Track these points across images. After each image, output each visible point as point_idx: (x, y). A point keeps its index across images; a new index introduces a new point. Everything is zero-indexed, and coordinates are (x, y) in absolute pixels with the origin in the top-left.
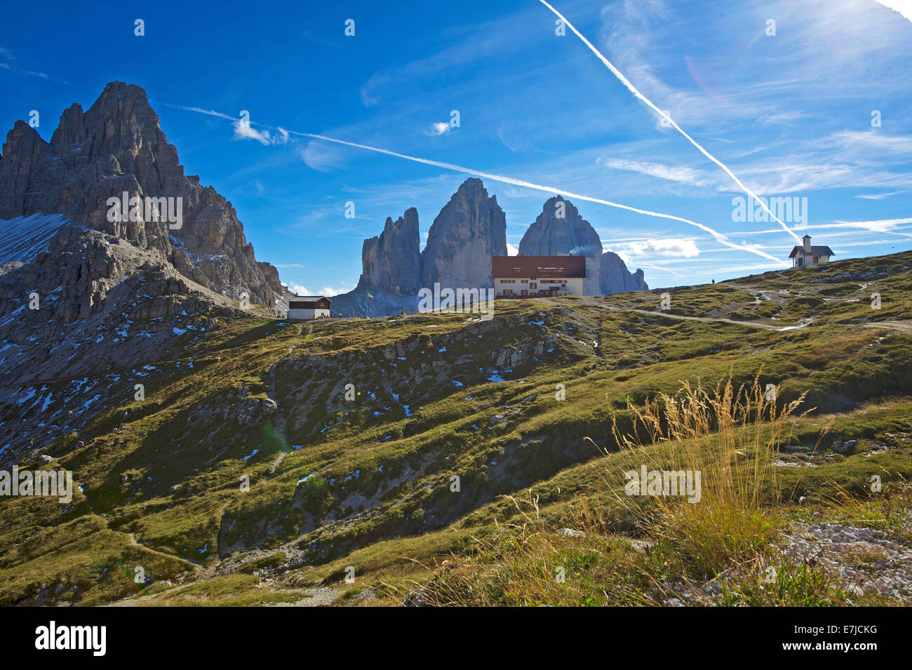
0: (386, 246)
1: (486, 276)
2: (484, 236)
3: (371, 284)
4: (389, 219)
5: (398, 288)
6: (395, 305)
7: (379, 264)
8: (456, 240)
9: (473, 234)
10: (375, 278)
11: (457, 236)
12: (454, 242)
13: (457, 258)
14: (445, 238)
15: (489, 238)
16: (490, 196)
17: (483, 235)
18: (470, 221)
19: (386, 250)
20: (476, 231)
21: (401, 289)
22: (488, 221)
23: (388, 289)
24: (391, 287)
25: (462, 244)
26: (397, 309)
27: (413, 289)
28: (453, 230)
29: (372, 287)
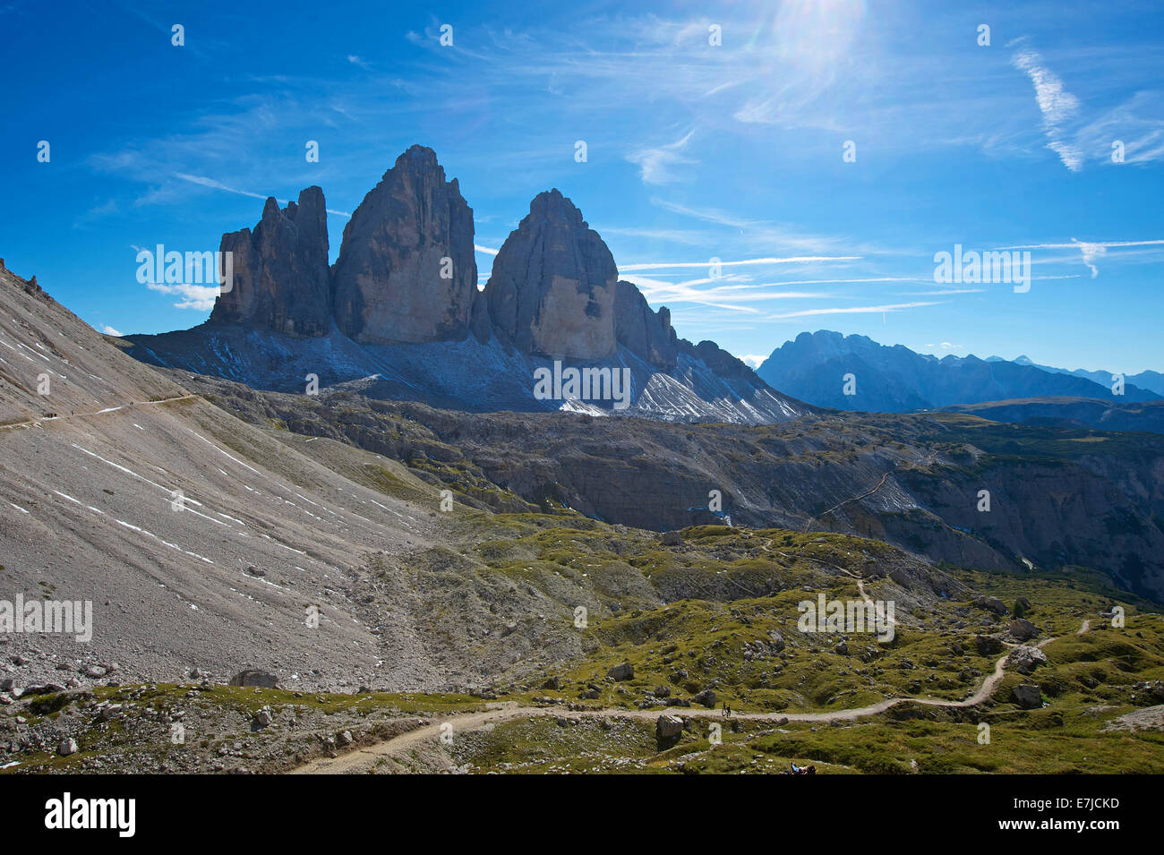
0: (266, 248)
1: (444, 309)
2: (441, 243)
3: (239, 315)
4: (271, 202)
5: (291, 323)
6: (285, 351)
7: (254, 279)
8: (394, 246)
9: (422, 238)
10: (246, 305)
11: (395, 240)
12: (391, 250)
13: (395, 276)
14: (375, 241)
15: (448, 248)
16: (448, 179)
17: (438, 241)
18: (418, 217)
19: (266, 254)
20: (427, 234)
21: (296, 324)
22: (447, 219)
23: (273, 326)
24: (277, 321)
25: (404, 253)
26: (290, 359)
27: (318, 325)
28: (388, 228)
29: (239, 321)
